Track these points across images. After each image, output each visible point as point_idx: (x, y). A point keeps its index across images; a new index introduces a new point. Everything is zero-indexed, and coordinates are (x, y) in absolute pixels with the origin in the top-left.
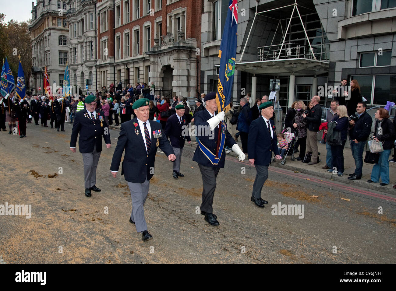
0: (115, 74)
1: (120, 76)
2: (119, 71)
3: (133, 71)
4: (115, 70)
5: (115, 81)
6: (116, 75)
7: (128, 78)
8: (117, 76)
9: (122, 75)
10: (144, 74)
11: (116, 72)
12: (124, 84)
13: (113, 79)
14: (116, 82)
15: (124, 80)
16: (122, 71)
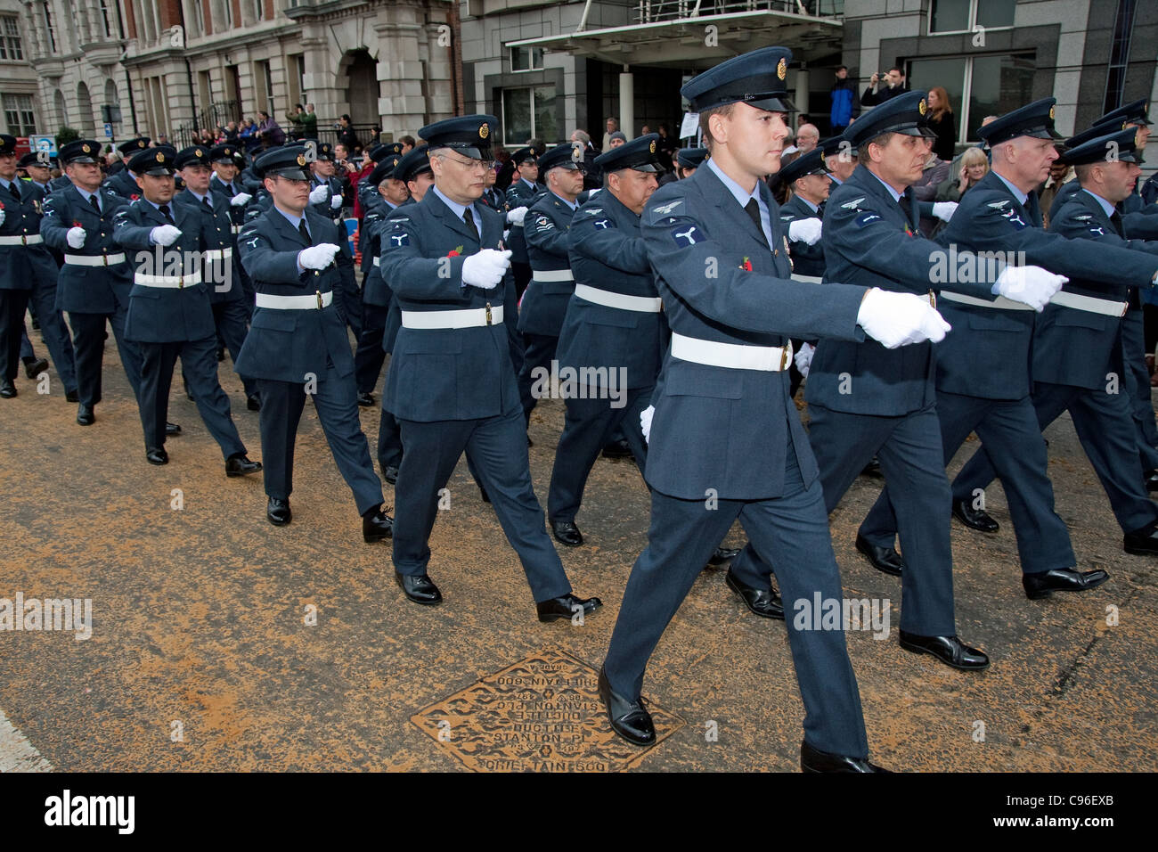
0: (191, 84)
1: (208, 94)
2: (205, 74)
3: (251, 75)
4: (189, 74)
5: (194, 107)
6: (197, 89)
7: (234, 98)
8: (199, 93)
9: (216, 86)
10: (285, 83)
11: (196, 79)
12: (226, 115)
13: (188, 102)
14: (198, 112)
15: (225, 103)
16: (215, 75)
